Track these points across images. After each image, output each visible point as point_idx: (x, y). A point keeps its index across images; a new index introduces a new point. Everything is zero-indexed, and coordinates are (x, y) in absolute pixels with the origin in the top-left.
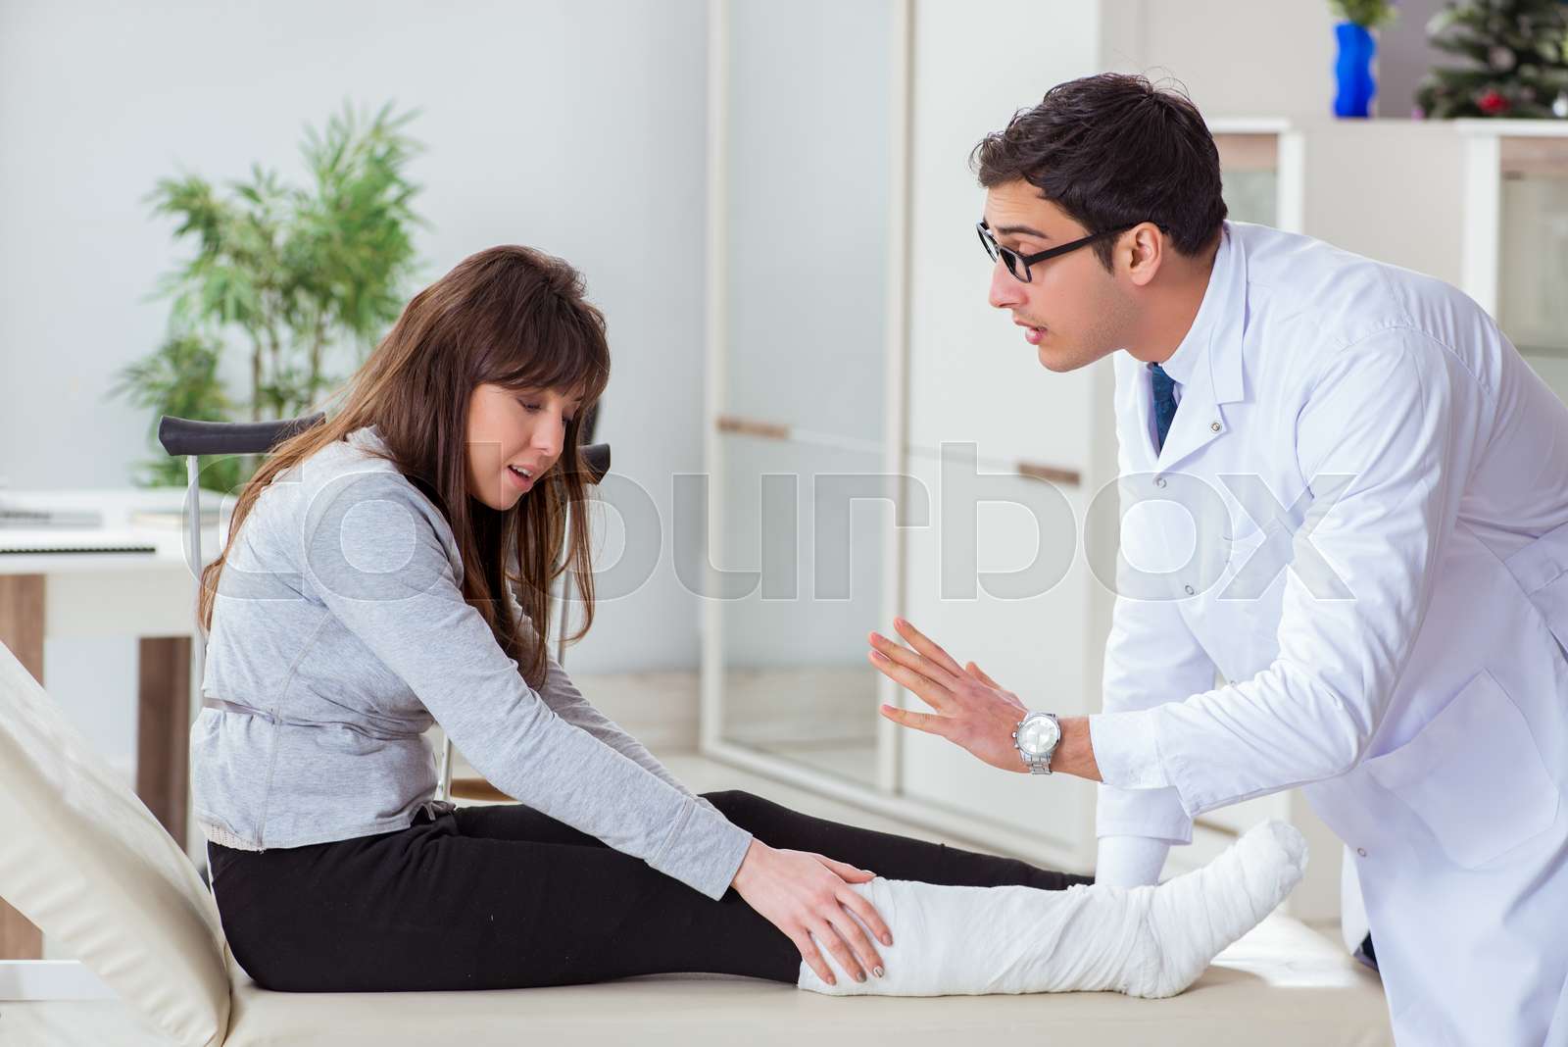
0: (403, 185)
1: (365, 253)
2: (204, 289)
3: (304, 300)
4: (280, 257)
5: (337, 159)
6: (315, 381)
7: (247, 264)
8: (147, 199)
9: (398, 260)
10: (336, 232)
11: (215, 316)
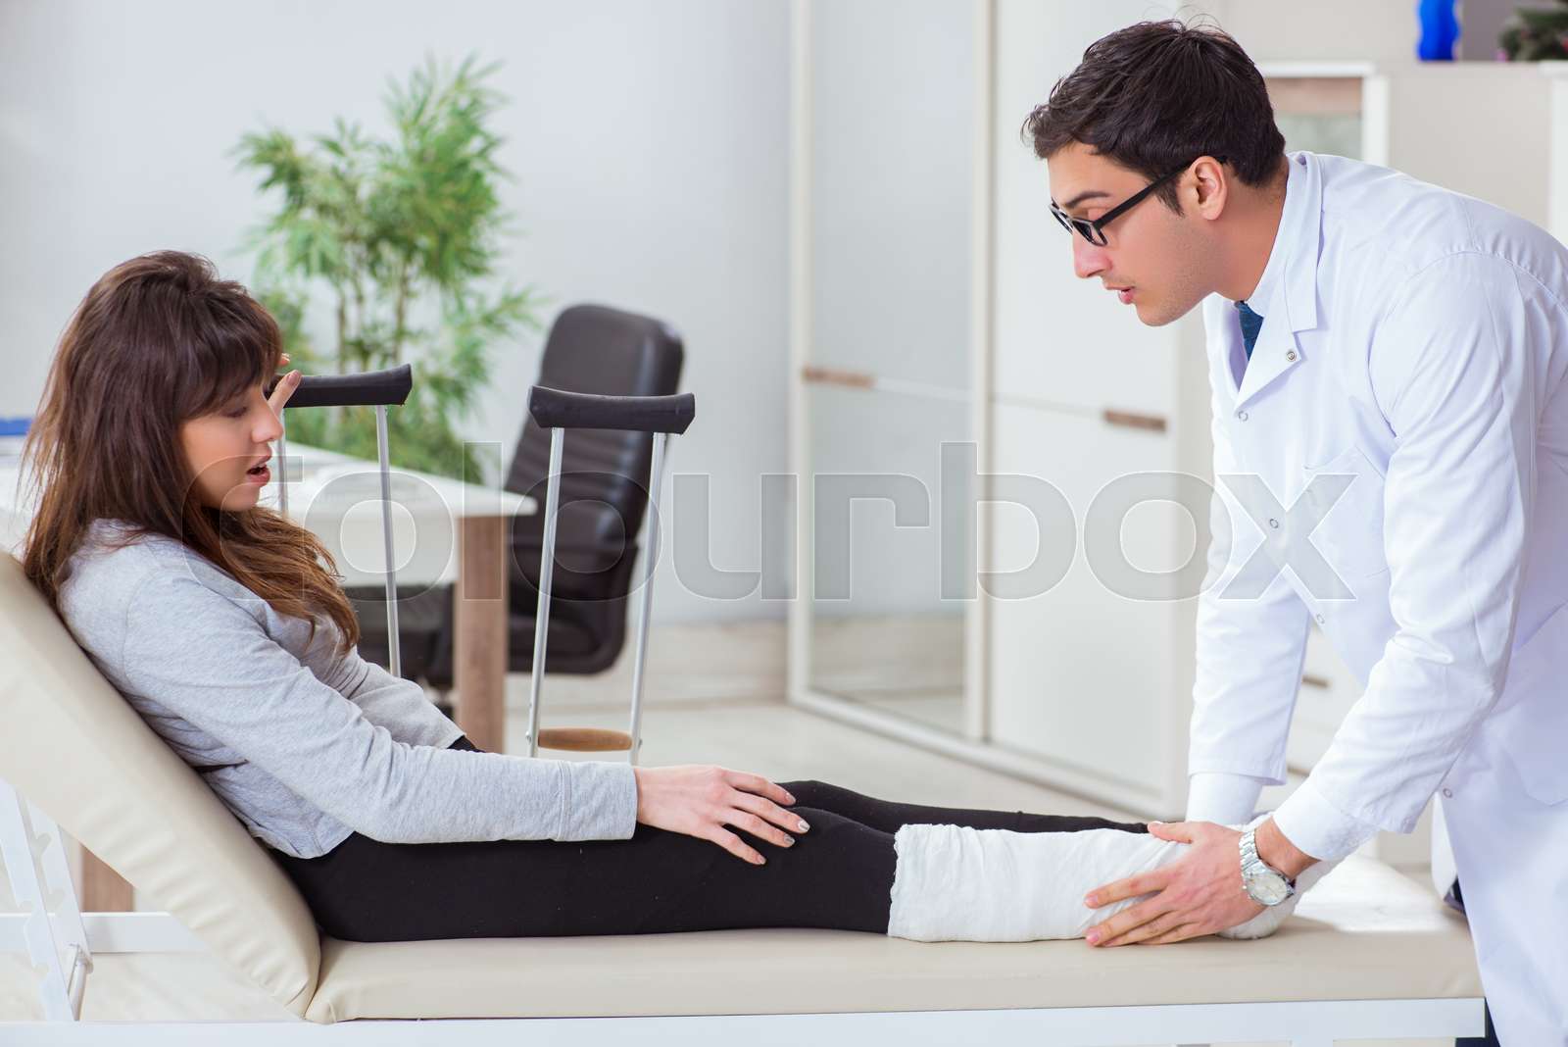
0: (486, 137)
1: (449, 205)
2: (290, 242)
3: (389, 253)
4: (365, 209)
5: (420, 112)
6: (401, 334)
7: (332, 217)
8: (232, 153)
9: (481, 212)
10: (420, 185)
11: (300, 270)
